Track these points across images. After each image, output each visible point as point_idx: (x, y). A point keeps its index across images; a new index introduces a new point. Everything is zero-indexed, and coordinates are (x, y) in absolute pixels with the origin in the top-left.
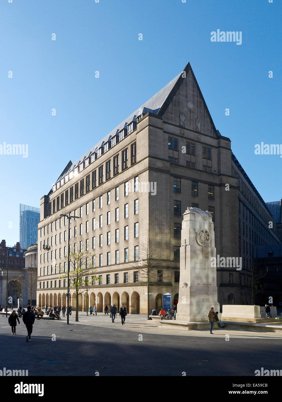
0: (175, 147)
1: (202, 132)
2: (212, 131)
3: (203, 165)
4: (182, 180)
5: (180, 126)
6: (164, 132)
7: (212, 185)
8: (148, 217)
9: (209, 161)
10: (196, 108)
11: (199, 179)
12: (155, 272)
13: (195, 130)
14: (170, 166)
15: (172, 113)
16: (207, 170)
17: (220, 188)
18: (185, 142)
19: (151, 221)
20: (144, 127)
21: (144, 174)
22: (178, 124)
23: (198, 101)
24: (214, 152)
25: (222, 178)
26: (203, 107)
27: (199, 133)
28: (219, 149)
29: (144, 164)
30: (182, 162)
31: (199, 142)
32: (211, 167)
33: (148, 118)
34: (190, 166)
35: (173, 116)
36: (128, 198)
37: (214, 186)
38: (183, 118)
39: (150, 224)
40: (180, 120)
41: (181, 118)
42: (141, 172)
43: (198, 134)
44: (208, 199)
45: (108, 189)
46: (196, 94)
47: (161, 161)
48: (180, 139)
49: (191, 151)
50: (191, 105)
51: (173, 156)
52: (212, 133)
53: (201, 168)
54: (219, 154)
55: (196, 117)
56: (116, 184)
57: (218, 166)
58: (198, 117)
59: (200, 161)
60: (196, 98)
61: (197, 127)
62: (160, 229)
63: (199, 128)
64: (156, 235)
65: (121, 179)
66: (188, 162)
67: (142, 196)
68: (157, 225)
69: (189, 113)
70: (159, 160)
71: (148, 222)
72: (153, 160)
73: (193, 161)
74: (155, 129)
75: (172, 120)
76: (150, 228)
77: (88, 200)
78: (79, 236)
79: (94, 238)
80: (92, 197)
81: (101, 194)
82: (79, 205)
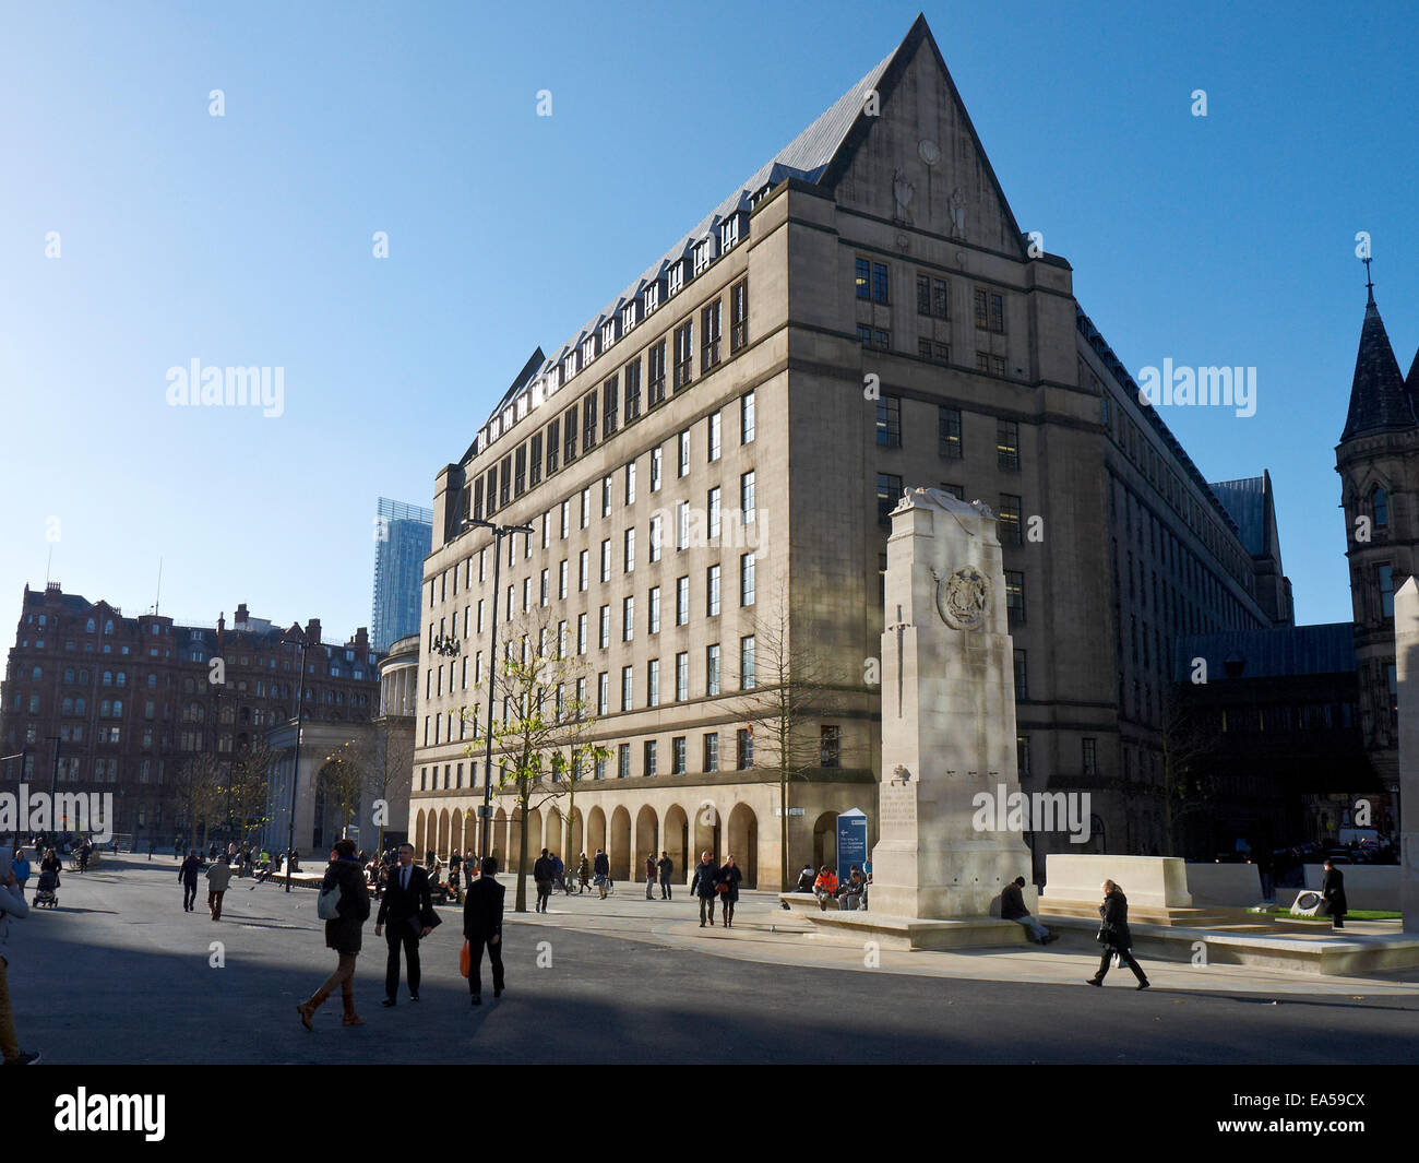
0: (877, 292)
1: (972, 240)
2: (1007, 236)
3: (978, 351)
4: (905, 402)
5: (893, 222)
6: (842, 241)
7: (1010, 419)
8: (787, 534)
9: (999, 339)
10: (949, 162)
11: (965, 397)
12: (811, 729)
13: (946, 234)
14: (863, 354)
15: (866, 180)
16: (991, 367)
17: (1040, 429)
18: (914, 273)
19: (796, 547)
20: (773, 226)
21: (774, 383)
22: (887, 215)
23: (953, 136)
24: (1015, 306)
25: (1043, 392)
26: (972, 157)
27: (960, 244)
28: (1031, 294)
29: (775, 349)
30: (906, 342)
31: (961, 273)
32: (1007, 358)
33: (785, 195)
34: (933, 354)
35: (873, 189)
36: (719, 469)
37: (1017, 423)
38: (904, 196)
39: (795, 558)
40: (895, 201)
41: (898, 197)
42: (763, 378)
43: (958, 248)
44: (999, 467)
45: (654, 436)
46: (946, 115)
47: (831, 338)
48: (896, 262)
49: (932, 301)
50: (930, 153)
51: (874, 320)
52: (1006, 243)
53: (970, 360)
54: (1032, 313)
55: (951, 192)
56: (682, 419)
57: (1030, 353)
58: (955, 191)
59: (968, 341)
60: (948, 128)
61: (954, 224)
62: (829, 575)
63: (961, 226)
64: (816, 594)
65: (697, 401)
66: (923, 341)
67: (766, 460)
68: (817, 561)
69: (927, 178)
70: (823, 336)
71: (787, 550)
72: (805, 334)
73: (944, 337)
74: (810, 230)
75: (868, 201)
76: (795, 574)
77: (587, 477)
78: (556, 604)
79: (607, 610)
80: (603, 468)
81: (630, 458)
82: (559, 495)
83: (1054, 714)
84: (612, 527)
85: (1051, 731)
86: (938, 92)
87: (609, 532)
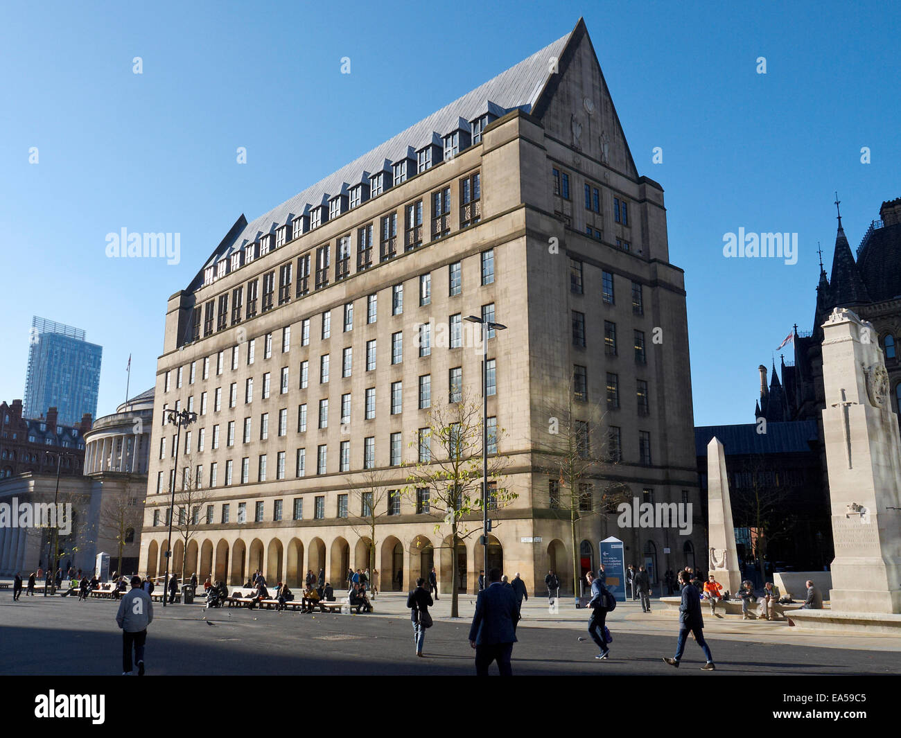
0: (564, 191)
1: (612, 166)
2: (629, 165)
3: (617, 237)
4: (585, 265)
5: (572, 147)
6: (548, 157)
7: (638, 281)
8: (527, 347)
9: (627, 230)
10: (599, 114)
11: (615, 265)
12: (544, 483)
13: (599, 160)
14: (565, 232)
15: (556, 117)
16: (623, 246)
17: (654, 290)
18: (583, 181)
19: (534, 356)
20: (504, 140)
21: (512, 244)
22: (568, 143)
23: (601, 98)
24: (634, 209)
25: (656, 267)
26: (610, 114)
27: (606, 167)
28: (643, 204)
30: (580, 226)
31: (607, 185)
32: (631, 243)
33: (515, 121)
34: (595, 235)
35: (560, 124)
36: (460, 301)
37: (641, 285)
38: (577, 131)
39: (532, 365)
40: (572, 134)
41: (574, 132)
42: (503, 240)
43: (605, 169)
44: (633, 312)
45: (395, 277)
46: (597, 84)
47: (548, 218)
48: (574, 174)
49: (594, 204)
50: (590, 107)
51: (563, 209)
52: (629, 170)
53: (614, 242)
54: (644, 216)
55: (600, 133)
56: (422, 266)
57: (643, 241)
58: (603, 133)
59: (612, 231)
60: (598, 92)
61: (603, 154)
62: (552, 376)
63: (606, 156)
64: (544, 390)
65: (437, 254)
66: (589, 227)
67: (506, 297)
68: (544, 367)
69: (588, 123)
70: (544, 216)
71: (527, 358)
72: (534, 213)
73: (599, 226)
74: (531, 145)
75: (558, 132)
76: (532, 374)
77: (328, 303)
78: (296, 391)
79: (348, 398)
80: (344, 297)
81: (372, 291)
82: (299, 315)
83: (667, 474)
84: (354, 339)
85: (666, 486)
86: (592, 69)
87: (350, 342)
